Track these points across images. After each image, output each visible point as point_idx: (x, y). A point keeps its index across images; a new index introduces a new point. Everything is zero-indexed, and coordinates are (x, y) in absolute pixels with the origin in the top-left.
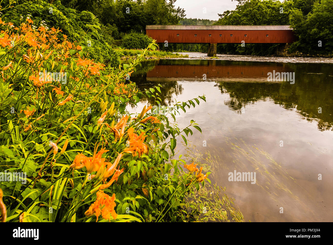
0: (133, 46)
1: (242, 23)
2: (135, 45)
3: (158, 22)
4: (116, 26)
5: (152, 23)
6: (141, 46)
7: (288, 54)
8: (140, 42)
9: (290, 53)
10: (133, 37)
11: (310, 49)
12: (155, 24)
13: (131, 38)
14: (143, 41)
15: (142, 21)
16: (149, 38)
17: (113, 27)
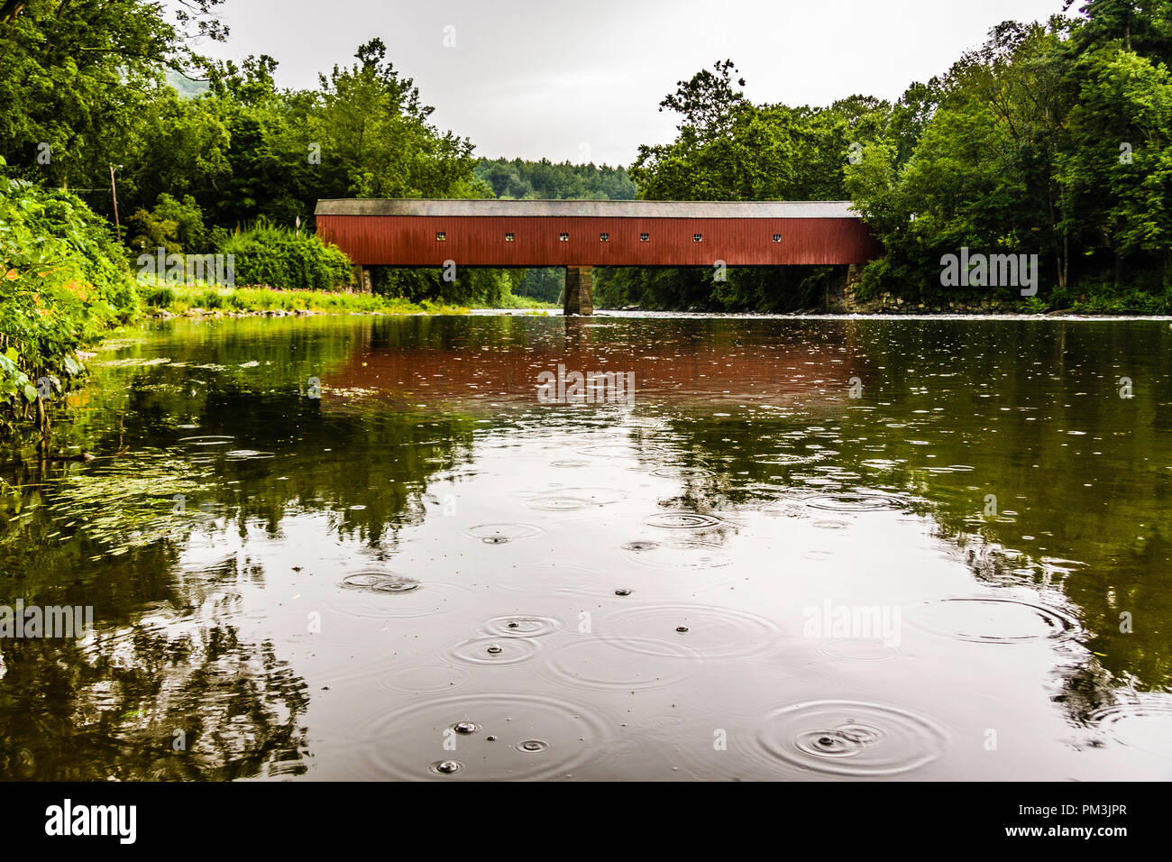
0: (259, 279)
1: (694, 191)
2: (268, 275)
3: (368, 189)
4: (197, 203)
5: (342, 190)
6: (291, 277)
7: (857, 304)
8: (290, 263)
9: (864, 302)
10: (261, 243)
11: (921, 285)
12: (352, 195)
13: (253, 249)
14: (301, 259)
15: (303, 183)
16: (326, 246)
17: (184, 208)
